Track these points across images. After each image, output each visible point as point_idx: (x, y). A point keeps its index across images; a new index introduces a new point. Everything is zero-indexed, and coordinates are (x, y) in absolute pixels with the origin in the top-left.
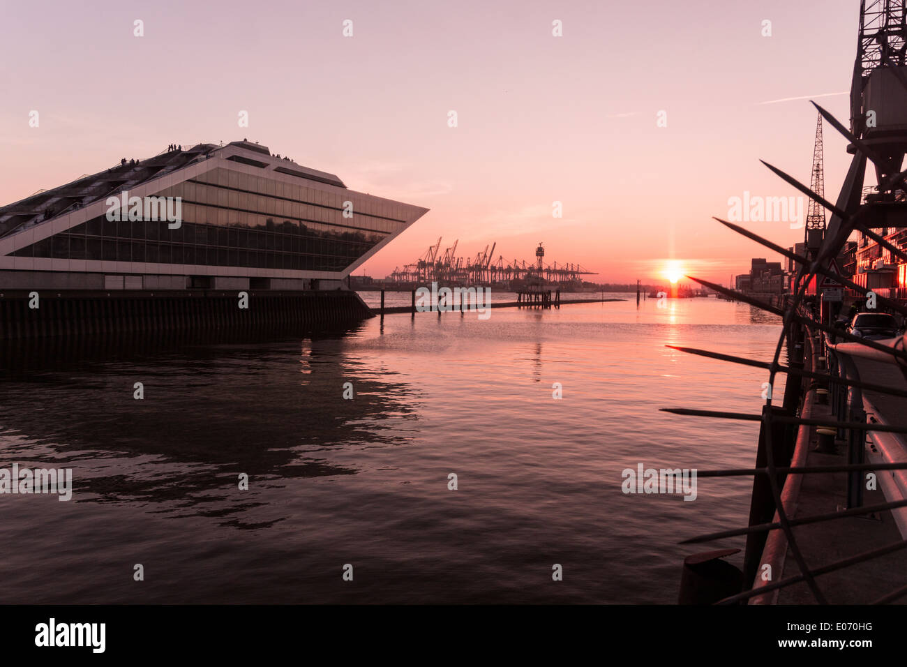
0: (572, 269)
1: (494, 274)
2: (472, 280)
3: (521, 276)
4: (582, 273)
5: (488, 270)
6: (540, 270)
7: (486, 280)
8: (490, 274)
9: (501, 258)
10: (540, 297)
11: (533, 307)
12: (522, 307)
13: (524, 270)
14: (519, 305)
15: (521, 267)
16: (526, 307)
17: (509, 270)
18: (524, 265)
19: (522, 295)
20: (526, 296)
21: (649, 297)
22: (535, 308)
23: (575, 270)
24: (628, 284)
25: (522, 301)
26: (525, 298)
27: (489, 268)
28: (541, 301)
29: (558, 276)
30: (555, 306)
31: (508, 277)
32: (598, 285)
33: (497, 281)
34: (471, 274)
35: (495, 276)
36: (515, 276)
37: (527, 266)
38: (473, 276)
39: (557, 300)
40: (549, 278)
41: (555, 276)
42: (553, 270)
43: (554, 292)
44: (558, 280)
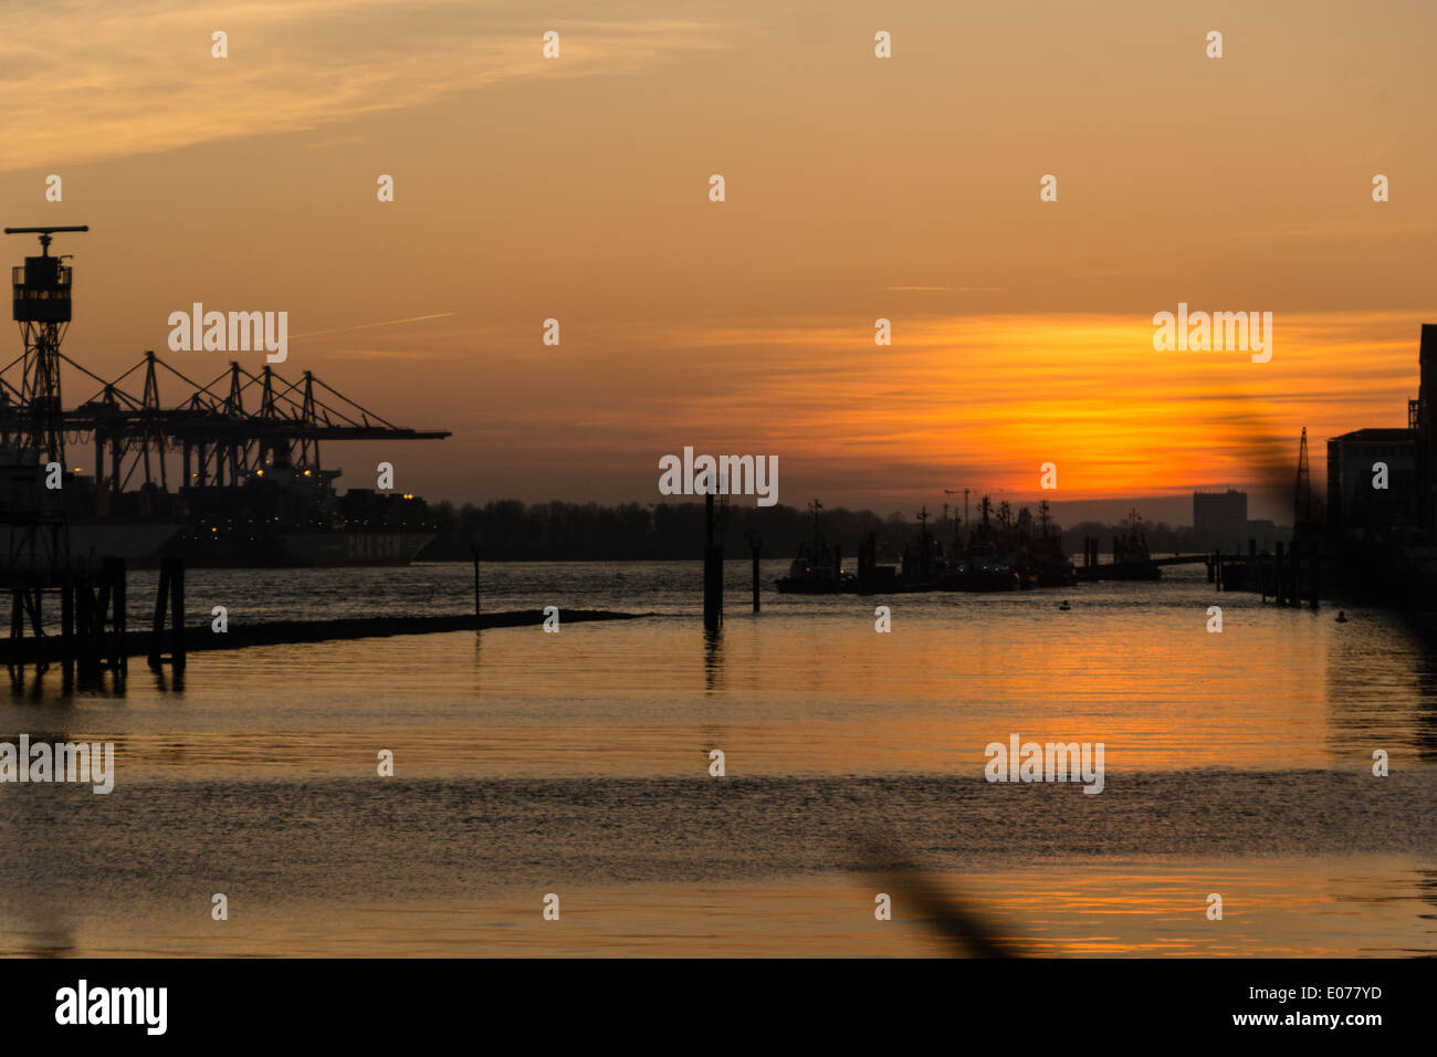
0: (269, 405)
4: (335, 433)
6: (46, 414)
10: (52, 601)
21: (786, 586)
23: (287, 408)
28: (53, 630)
29: (175, 459)
30: (156, 667)
32: (445, 509)
39: (168, 626)
40: (108, 471)
41: (154, 457)
42: (135, 413)
43: (145, 565)
44: (174, 484)
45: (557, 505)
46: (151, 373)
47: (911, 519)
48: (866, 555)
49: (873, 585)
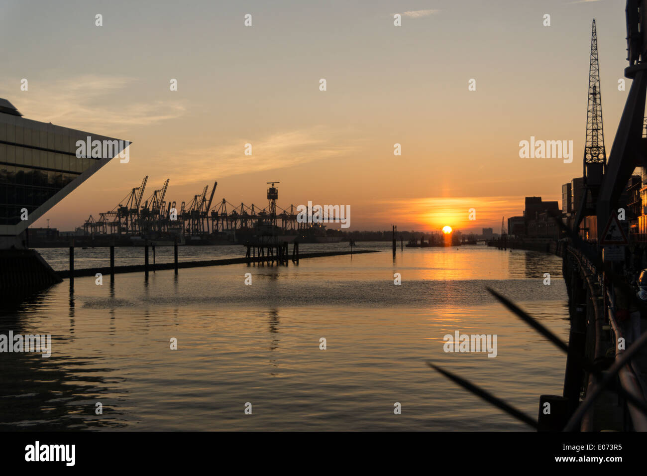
1: (215, 223)
2: (188, 230)
3: (249, 224)
5: (208, 217)
6: (273, 216)
7: (206, 230)
8: (210, 222)
9: (224, 201)
10: (275, 249)
11: (266, 263)
12: (252, 264)
13: (254, 217)
14: (247, 261)
15: (249, 213)
16: (256, 264)
17: (234, 217)
18: (253, 210)
19: (252, 249)
20: (256, 250)
21: (408, 246)
22: (268, 264)
24: (382, 230)
25: (252, 256)
26: (255, 253)
27: (209, 214)
28: (275, 254)
30: (293, 261)
31: (233, 226)
33: (220, 231)
34: (186, 223)
35: (217, 225)
36: (242, 224)
37: (257, 211)
38: (189, 224)
39: (296, 254)
40: (284, 226)
41: (293, 224)
42: (289, 216)
43: (291, 243)
44: (296, 228)
45: (366, 231)
46: (292, 208)
47: (430, 233)
48: (422, 240)
49: (423, 246)
